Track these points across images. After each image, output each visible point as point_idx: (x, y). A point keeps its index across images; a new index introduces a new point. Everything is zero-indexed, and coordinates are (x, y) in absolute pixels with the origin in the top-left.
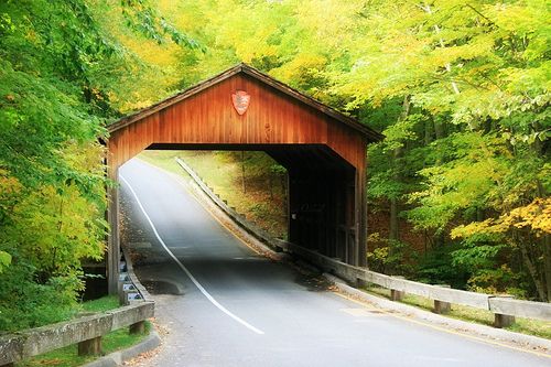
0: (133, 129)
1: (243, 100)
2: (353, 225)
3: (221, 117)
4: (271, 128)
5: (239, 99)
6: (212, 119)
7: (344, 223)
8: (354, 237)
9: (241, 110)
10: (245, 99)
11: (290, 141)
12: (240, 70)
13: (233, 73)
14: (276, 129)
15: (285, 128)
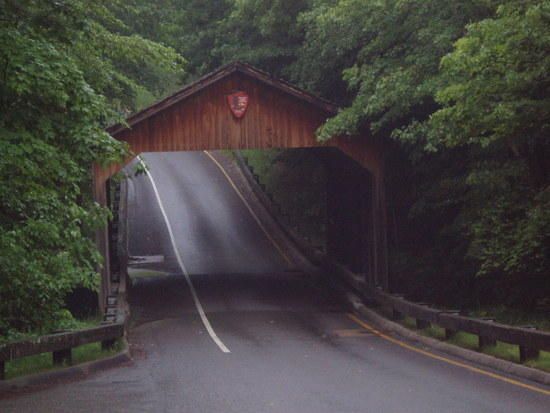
1: (240, 101)
3: (217, 121)
4: (273, 131)
5: (236, 102)
6: (207, 124)
9: (238, 112)
10: (243, 100)
11: (295, 144)
12: (235, 69)
13: (227, 73)
14: (278, 132)
15: (289, 130)
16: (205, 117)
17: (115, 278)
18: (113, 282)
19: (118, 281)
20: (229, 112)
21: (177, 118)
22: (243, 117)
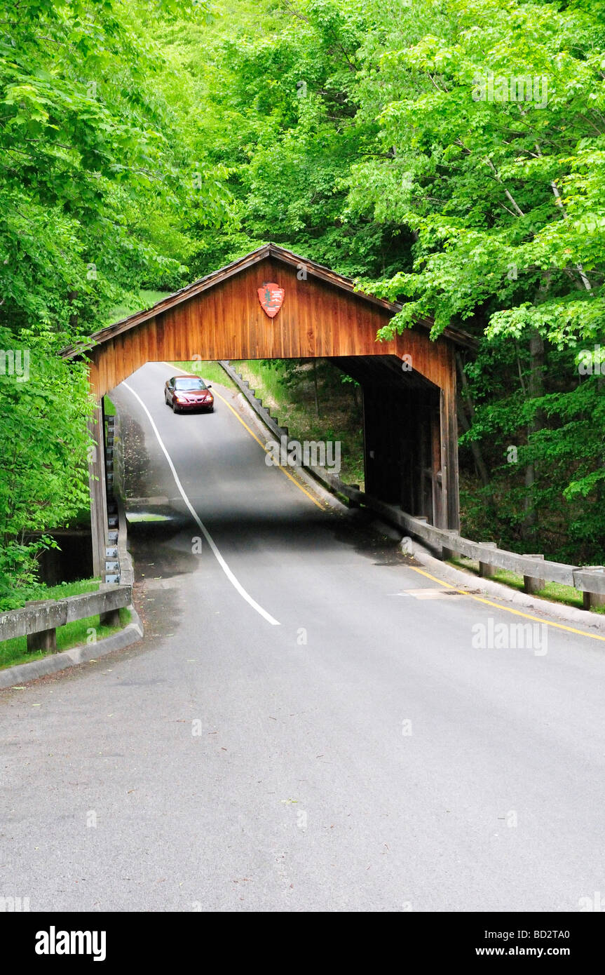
0: (120, 344)
1: (274, 296)
2: (440, 469)
3: (244, 321)
4: (315, 334)
5: (269, 295)
6: (231, 325)
7: (429, 464)
8: (440, 485)
9: (272, 311)
10: (277, 294)
11: (344, 352)
12: (268, 254)
13: (258, 259)
14: (323, 336)
15: (336, 334)
16: (229, 316)
17: (113, 523)
18: (110, 527)
19: (116, 526)
20: (260, 309)
21: (193, 317)
22: (277, 315)
